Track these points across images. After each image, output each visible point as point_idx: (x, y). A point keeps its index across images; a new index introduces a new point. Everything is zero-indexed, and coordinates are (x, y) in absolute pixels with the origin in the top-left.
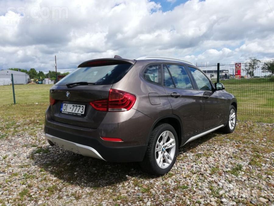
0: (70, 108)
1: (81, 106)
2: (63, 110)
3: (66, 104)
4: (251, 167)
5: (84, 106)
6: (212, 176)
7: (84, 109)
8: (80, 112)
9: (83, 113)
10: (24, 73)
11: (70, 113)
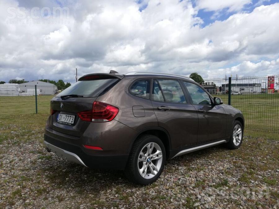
0: (64, 118)
1: (72, 116)
2: (59, 120)
3: (61, 114)
4: (239, 183)
5: (74, 116)
6: (195, 189)
7: (74, 119)
8: (70, 122)
9: (73, 123)
10: (53, 85)
11: (63, 122)
